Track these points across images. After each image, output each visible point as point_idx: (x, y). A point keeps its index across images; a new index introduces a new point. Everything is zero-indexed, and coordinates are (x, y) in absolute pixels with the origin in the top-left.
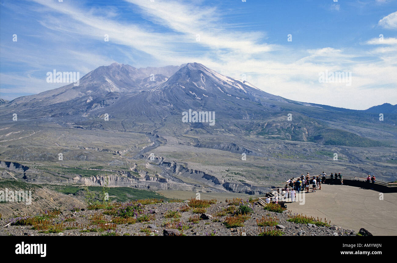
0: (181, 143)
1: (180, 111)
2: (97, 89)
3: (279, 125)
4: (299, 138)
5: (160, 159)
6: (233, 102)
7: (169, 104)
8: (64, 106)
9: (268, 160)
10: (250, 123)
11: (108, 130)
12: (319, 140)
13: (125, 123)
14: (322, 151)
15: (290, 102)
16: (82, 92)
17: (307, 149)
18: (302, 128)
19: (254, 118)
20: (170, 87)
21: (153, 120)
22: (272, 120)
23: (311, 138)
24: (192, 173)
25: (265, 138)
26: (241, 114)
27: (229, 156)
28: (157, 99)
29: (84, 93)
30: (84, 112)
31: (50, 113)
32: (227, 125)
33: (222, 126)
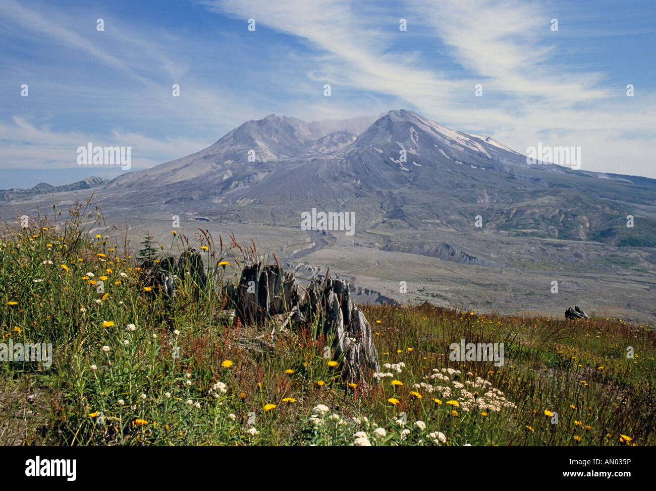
0: (358, 244)
1: (371, 192)
2: (241, 157)
3: (537, 211)
4: (570, 235)
5: (314, 270)
6: (464, 175)
7: (355, 180)
8: (187, 186)
9: (501, 272)
10: (487, 209)
11: (247, 224)
12: (609, 238)
13: (277, 212)
14: (610, 258)
15: (569, 173)
16: (217, 164)
17: (583, 254)
18: (579, 216)
19: (497, 200)
20: (358, 151)
21: (325, 206)
22: (526, 203)
23: (595, 234)
24: (360, 294)
25: (509, 235)
26: (475, 195)
27: (434, 265)
28: (334, 172)
29: (219, 165)
30: (217, 194)
31: (164, 197)
32: (446, 214)
33: (438, 216)
